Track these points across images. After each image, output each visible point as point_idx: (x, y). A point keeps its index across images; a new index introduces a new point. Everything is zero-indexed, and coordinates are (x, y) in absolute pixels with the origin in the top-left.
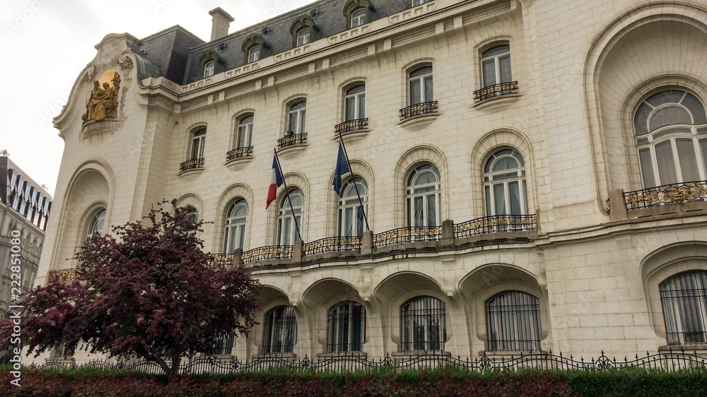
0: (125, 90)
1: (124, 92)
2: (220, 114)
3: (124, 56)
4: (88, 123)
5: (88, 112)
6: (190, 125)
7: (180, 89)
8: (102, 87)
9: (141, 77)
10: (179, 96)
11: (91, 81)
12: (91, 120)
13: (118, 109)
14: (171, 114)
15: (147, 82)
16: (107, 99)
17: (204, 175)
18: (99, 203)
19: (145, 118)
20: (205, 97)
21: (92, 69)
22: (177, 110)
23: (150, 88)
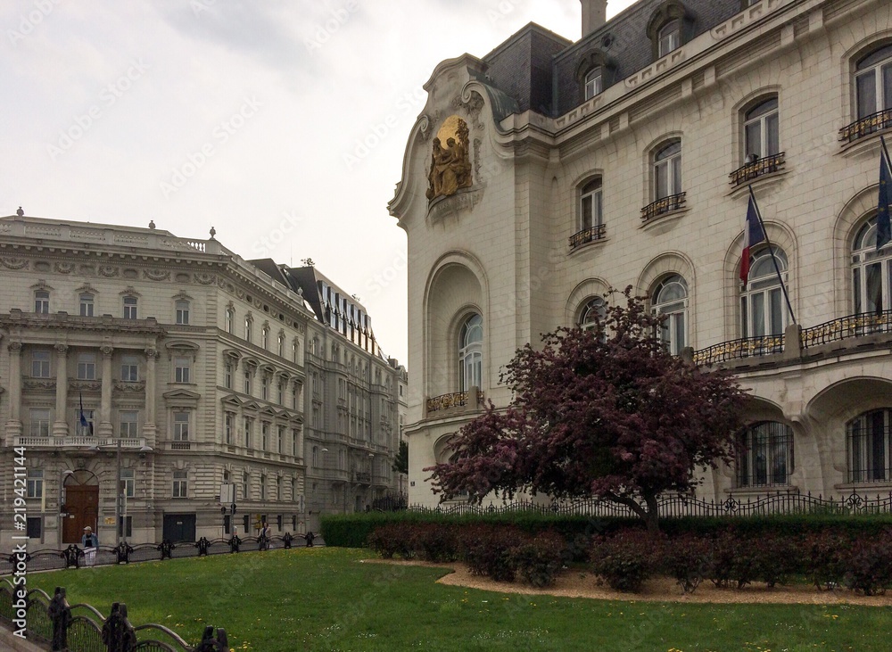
0: (478, 143)
1: (476, 147)
2: (622, 153)
3: (469, 91)
4: (437, 200)
5: (432, 185)
6: (575, 178)
7: (555, 125)
8: (444, 145)
9: (498, 118)
10: (555, 137)
11: (427, 139)
12: (441, 194)
13: (473, 173)
14: (546, 166)
15: (509, 124)
16: (455, 162)
17: (608, 249)
18: (468, 307)
19: (513, 179)
20: (597, 127)
21: (425, 122)
22: (555, 159)
23: (515, 131)
